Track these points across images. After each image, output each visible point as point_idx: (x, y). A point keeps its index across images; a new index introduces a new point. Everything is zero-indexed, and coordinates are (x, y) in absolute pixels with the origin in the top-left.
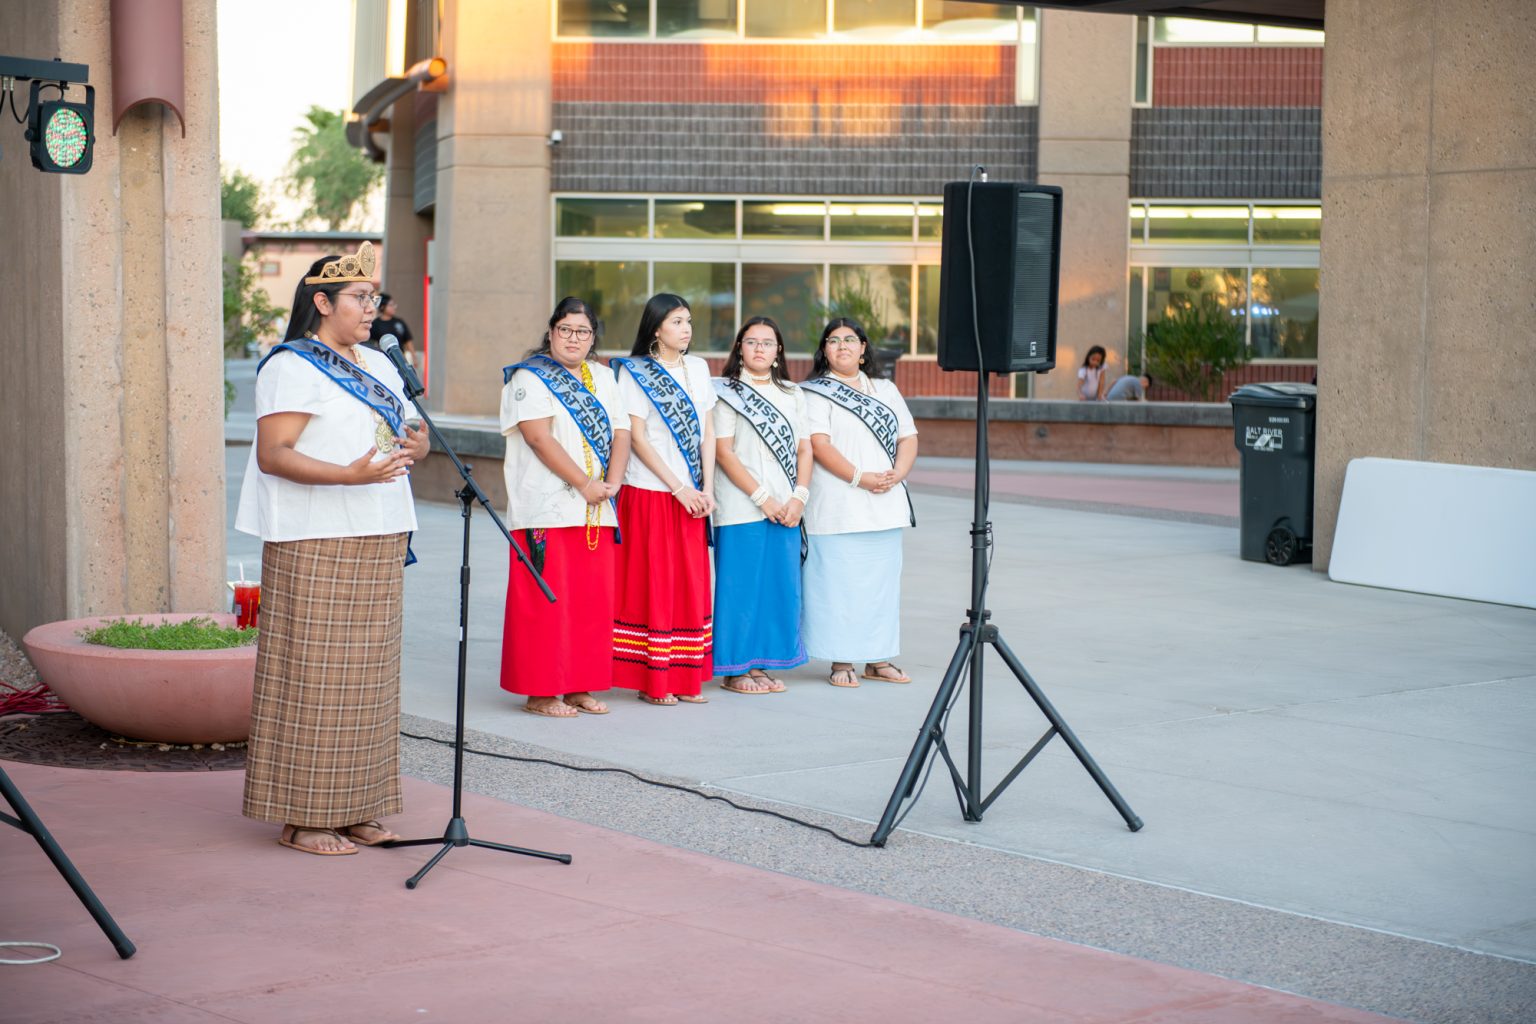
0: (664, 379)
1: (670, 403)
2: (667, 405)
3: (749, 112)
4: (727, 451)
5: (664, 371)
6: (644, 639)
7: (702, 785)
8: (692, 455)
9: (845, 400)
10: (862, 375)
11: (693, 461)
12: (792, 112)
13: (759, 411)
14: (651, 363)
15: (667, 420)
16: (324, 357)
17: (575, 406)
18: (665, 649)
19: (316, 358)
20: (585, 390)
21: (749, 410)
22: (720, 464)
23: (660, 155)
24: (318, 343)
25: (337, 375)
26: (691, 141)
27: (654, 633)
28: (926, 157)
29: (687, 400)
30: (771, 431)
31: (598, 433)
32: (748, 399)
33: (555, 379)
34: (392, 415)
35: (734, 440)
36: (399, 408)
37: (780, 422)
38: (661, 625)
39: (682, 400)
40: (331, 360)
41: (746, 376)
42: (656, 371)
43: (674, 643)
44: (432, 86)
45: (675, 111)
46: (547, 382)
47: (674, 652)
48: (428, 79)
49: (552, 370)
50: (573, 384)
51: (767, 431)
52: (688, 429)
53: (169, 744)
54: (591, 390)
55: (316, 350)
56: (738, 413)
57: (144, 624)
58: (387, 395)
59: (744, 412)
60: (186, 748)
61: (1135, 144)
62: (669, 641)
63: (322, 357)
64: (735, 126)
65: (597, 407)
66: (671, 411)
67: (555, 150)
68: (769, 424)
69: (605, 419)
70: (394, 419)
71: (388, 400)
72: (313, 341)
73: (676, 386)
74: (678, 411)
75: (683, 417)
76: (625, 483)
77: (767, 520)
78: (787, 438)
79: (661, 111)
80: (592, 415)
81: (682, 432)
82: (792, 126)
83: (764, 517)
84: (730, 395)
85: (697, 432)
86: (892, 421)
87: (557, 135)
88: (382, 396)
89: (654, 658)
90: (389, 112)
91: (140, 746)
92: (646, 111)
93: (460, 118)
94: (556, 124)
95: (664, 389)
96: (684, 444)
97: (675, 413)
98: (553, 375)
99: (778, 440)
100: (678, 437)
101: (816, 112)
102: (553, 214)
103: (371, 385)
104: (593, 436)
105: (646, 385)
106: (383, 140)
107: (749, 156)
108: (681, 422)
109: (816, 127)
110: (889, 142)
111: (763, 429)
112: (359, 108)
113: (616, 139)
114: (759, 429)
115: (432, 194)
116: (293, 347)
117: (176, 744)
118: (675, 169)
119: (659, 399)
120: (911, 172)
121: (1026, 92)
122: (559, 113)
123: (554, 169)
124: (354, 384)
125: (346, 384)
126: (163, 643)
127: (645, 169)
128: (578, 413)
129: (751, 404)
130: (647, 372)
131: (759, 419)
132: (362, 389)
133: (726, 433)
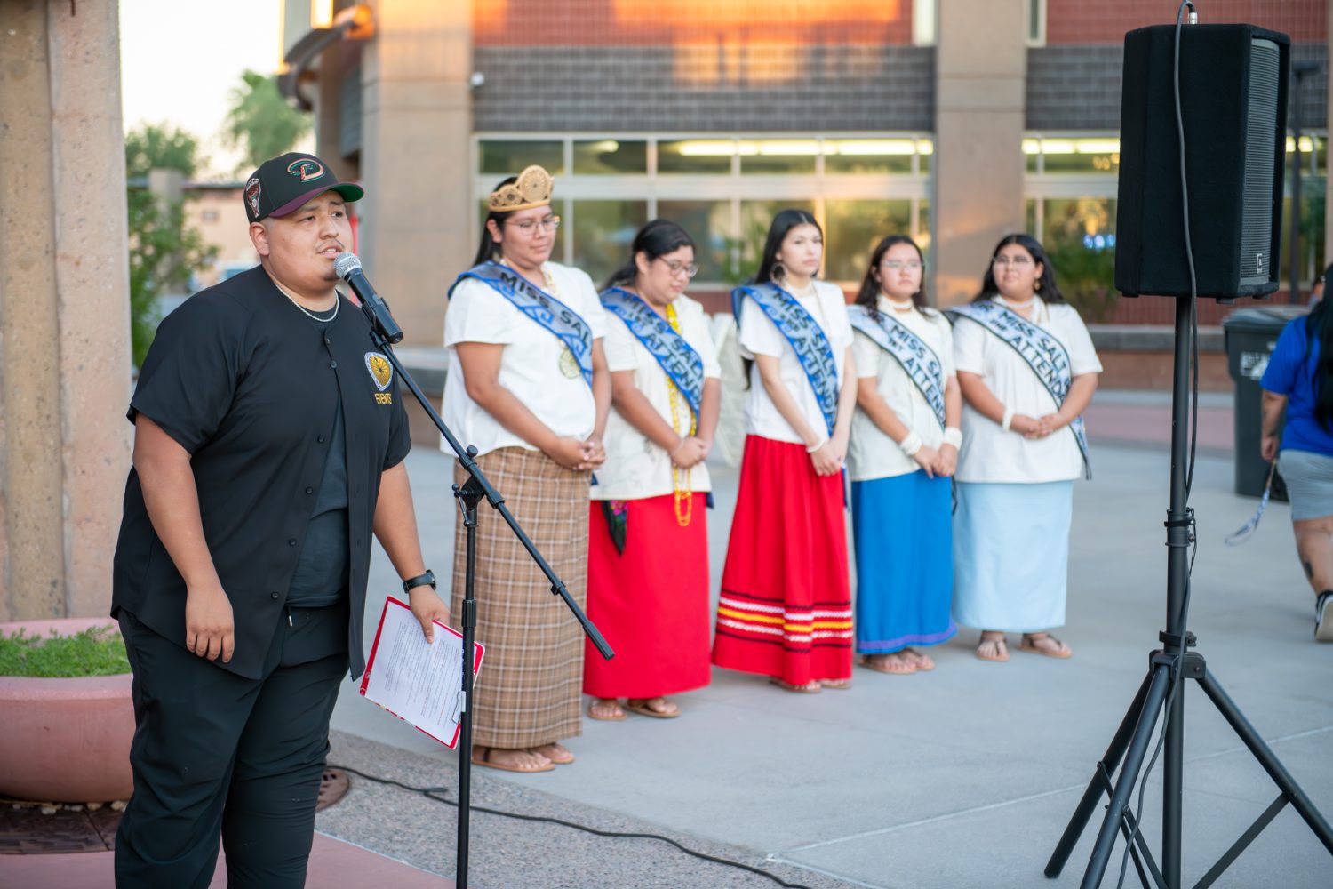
0: (796, 311)
1: (804, 339)
2: (801, 341)
3: (658, 54)
4: (870, 391)
5: (793, 302)
6: (780, 616)
7: (769, 859)
8: (827, 401)
9: (1003, 328)
10: (1037, 302)
11: (827, 406)
12: (701, 54)
13: (905, 345)
14: (780, 293)
15: (801, 358)
16: (511, 283)
17: (663, 351)
18: (807, 627)
19: (501, 285)
20: (671, 331)
21: (894, 344)
22: (862, 407)
23: (577, 96)
24: (504, 267)
25: (522, 303)
26: (604, 83)
27: (791, 608)
28: (831, 96)
29: (821, 336)
30: (919, 368)
31: (692, 381)
32: (892, 331)
33: (638, 319)
34: (577, 342)
35: (877, 381)
36: (586, 334)
37: (928, 357)
38: (800, 599)
39: (817, 336)
40: (517, 286)
41: (886, 304)
42: (786, 301)
43: (817, 619)
44: (358, 34)
45: (592, 54)
46: (628, 323)
47: (817, 630)
48: (353, 26)
49: (634, 308)
50: (658, 324)
51: (915, 368)
52: (823, 370)
53: (55, 803)
54: (678, 331)
55: (504, 276)
56: (882, 348)
57: (27, 635)
58: (574, 320)
59: (890, 347)
60: (78, 808)
61: (1029, 81)
62: (809, 617)
63: (507, 282)
64: (646, 69)
65: (688, 350)
66: (805, 348)
67: (477, 93)
68: (917, 360)
69: (698, 364)
70: (577, 347)
71: (574, 326)
72: (501, 266)
73: (809, 318)
74: (813, 348)
75: (818, 355)
76: (752, 432)
77: (922, 472)
78: (936, 376)
79: (574, 54)
80: (683, 360)
81: (817, 373)
82: (699, 68)
83: (917, 467)
84: (869, 325)
85: (833, 373)
86: (1059, 356)
87: (478, 79)
88: (569, 322)
89: (793, 638)
90: (316, 62)
91: (17, 806)
92: (565, 54)
93: (384, 64)
94: (477, 68)
95: (797, 322)
96: (819, 387)
97: (810, 350)
98: (635, 314)
99: (927, 378)
100: (813, 378)
101: (721, 53)
102: (475, 155)
103: (558, 310)
104: (687, 384)
105: (777, 317)
106: (311, 90)
107: (662, 97)
108: (816, 362)
109: (722, 68)
110: (797, 82)
111: (911, 365)
112: (290, 58)
113: (536, 83)
114: (906, 366)
115: (358, 138)
116: (477, 274)
117: (64, 804)
118: (592, 110)
119: (793, 334)
120: (816, 110)
121: (924, 32)
122: (480, 56)
123: (476, 111)
124: (539, 312)
125: (530, 312)
126: (47, 668)
127: (562, 111)
128: (667, 358)
129: (895, 336)
130: (776, 303)
131: (905, 354)
132: (547, 317)
133: (868, 368)
